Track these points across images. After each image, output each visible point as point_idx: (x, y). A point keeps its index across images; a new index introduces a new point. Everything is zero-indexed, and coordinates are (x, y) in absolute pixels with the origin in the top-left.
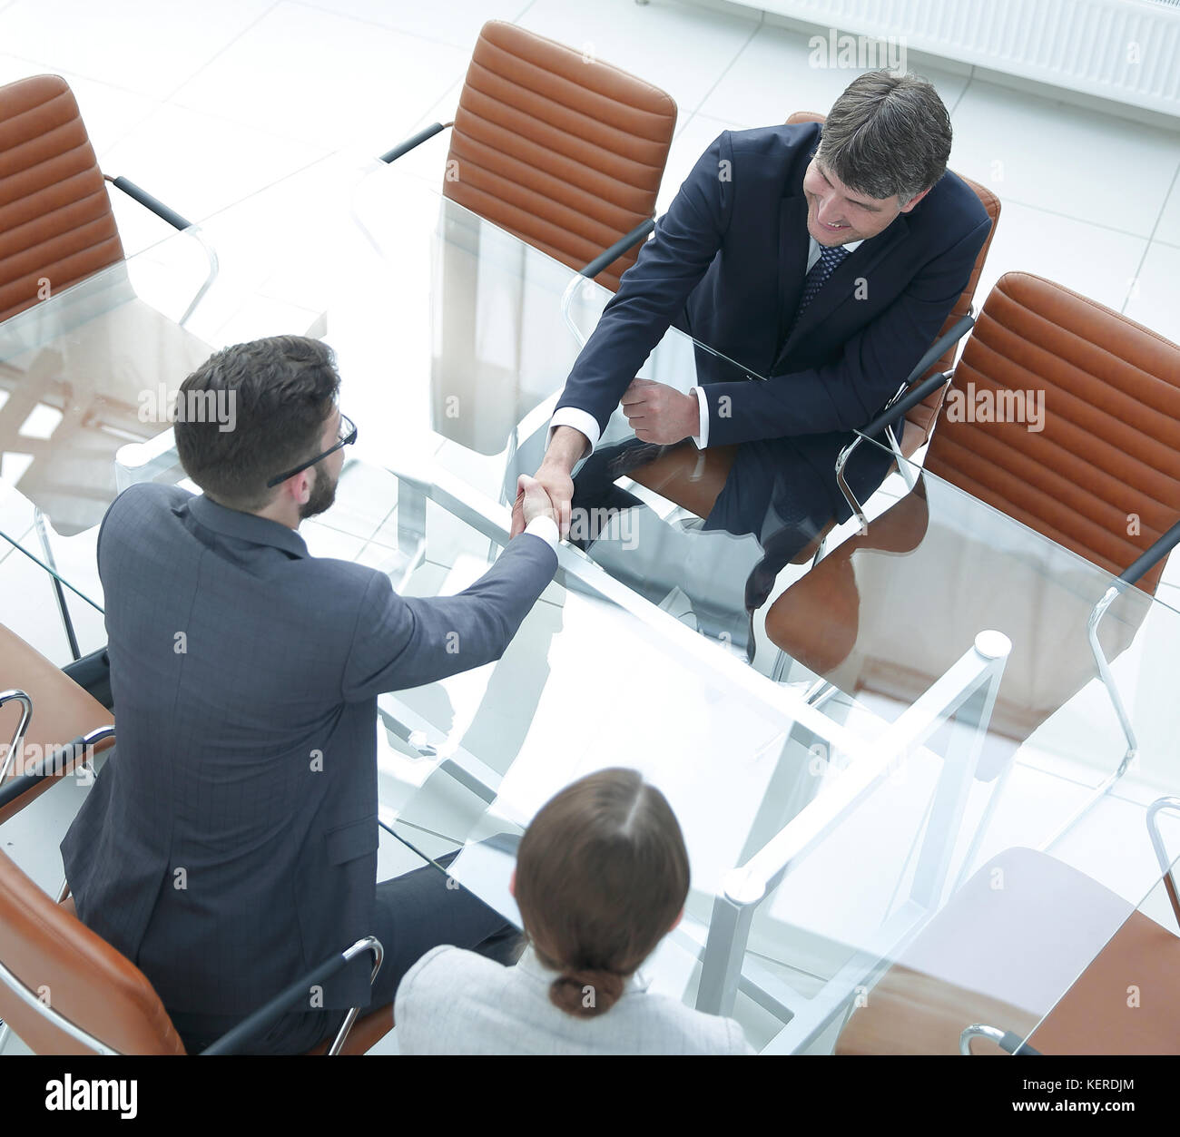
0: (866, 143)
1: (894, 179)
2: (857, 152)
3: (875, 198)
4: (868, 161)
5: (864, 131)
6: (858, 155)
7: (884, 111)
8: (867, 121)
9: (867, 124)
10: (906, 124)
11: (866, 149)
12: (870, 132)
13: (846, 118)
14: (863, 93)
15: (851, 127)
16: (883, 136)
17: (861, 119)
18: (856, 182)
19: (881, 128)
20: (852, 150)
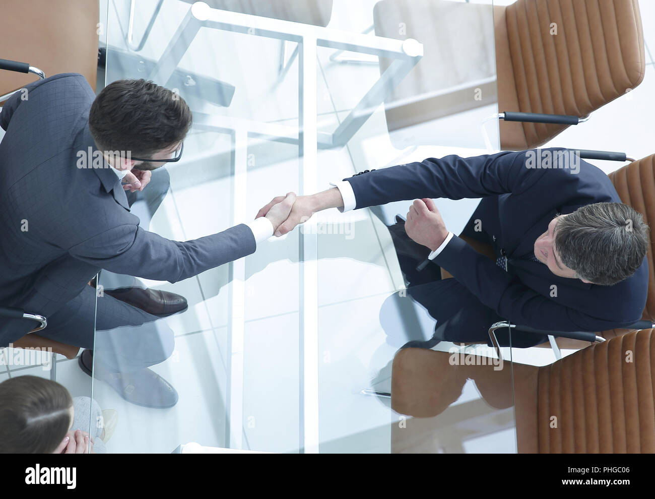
0: (583, 236)
1: (578, 264)
2: (574, 236)
3: (563, 262)
4: (575, 245)
5: (588, 231)
6: (574, 237)
7: (607, 231)
8: (596, 227)
9: (594, 229)
10: (609, 248)
11: (580, 239)
12: (590, 234)
13: (590, 216)
14: (611, 213)
15: (586, 222)
16: (593, 241)
17: (594, 224)
18: (561, 248)
19: (597, 237)
20: (573, 233)
